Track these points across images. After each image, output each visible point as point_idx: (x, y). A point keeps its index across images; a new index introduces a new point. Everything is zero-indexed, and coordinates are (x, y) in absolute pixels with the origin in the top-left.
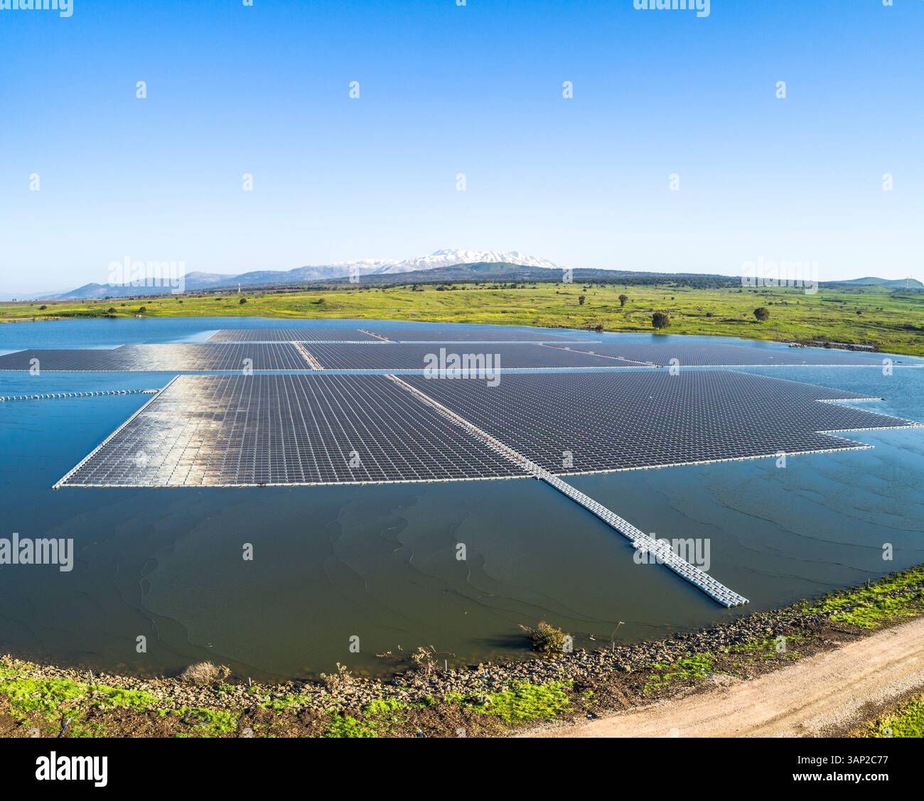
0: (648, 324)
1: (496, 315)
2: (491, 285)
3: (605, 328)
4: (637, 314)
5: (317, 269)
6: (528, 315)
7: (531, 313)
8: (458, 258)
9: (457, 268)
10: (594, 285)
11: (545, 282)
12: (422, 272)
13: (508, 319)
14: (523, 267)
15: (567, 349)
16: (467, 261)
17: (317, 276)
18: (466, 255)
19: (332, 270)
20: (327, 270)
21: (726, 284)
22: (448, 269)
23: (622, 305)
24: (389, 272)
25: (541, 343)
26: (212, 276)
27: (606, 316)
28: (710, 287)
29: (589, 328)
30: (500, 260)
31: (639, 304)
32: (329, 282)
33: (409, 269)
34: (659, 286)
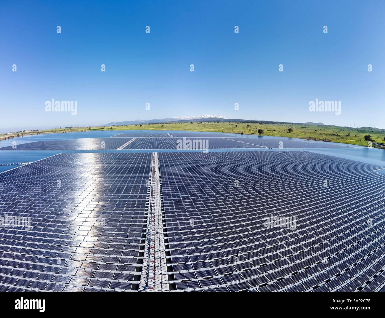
0: (257, 132)
1: (212, 130)
2: (212, 122)
3: (244, 133)
4: (253, 130)
5: (169, 119)
6: (221, 130)
7: (222, 129)
8: (205, 117)
9: (204, 119)
10: (240, 123)
11: (227, 122)
12: (195, 120)
13: (215, 131)
14: (221, 119)
15: (232, 140)
16: (207, 117)
17: (169, 121)
18: (207, 116)
19: (173, 119)
20: (171, 119)
21: (274, 123)
22: (202, 119)
23: (248, 127)
24: (187, 120)
25: (223, 138)
26: (143, 121)
27: (244, 130)
28: (270, 124)
29: (239, 133)
30: (215, 117)
31: (253, 127)
32: (172, 122)
33: (192, 119)
34: (257, 123)
